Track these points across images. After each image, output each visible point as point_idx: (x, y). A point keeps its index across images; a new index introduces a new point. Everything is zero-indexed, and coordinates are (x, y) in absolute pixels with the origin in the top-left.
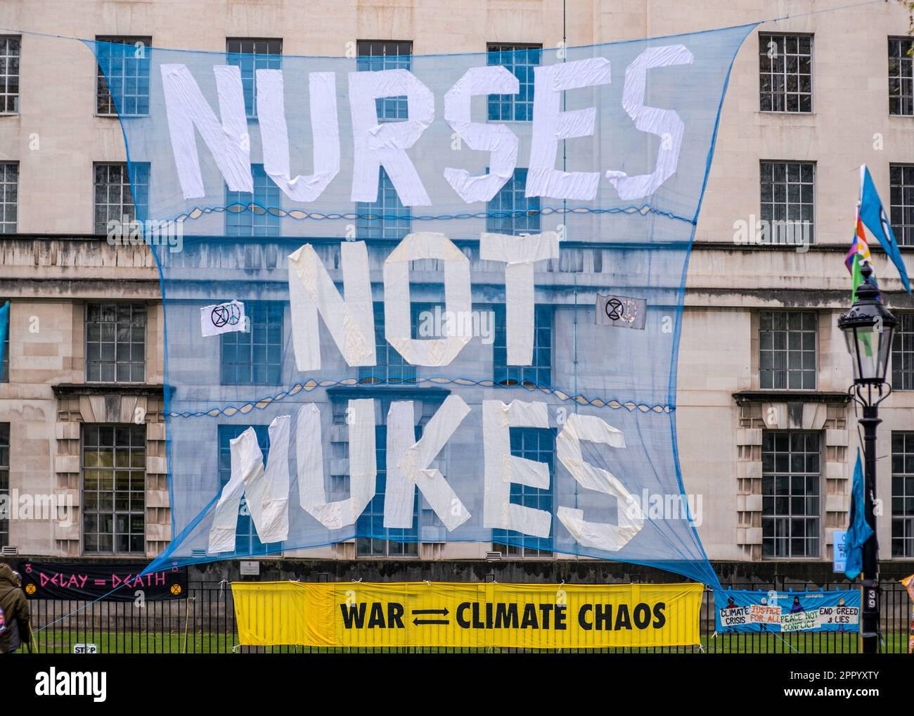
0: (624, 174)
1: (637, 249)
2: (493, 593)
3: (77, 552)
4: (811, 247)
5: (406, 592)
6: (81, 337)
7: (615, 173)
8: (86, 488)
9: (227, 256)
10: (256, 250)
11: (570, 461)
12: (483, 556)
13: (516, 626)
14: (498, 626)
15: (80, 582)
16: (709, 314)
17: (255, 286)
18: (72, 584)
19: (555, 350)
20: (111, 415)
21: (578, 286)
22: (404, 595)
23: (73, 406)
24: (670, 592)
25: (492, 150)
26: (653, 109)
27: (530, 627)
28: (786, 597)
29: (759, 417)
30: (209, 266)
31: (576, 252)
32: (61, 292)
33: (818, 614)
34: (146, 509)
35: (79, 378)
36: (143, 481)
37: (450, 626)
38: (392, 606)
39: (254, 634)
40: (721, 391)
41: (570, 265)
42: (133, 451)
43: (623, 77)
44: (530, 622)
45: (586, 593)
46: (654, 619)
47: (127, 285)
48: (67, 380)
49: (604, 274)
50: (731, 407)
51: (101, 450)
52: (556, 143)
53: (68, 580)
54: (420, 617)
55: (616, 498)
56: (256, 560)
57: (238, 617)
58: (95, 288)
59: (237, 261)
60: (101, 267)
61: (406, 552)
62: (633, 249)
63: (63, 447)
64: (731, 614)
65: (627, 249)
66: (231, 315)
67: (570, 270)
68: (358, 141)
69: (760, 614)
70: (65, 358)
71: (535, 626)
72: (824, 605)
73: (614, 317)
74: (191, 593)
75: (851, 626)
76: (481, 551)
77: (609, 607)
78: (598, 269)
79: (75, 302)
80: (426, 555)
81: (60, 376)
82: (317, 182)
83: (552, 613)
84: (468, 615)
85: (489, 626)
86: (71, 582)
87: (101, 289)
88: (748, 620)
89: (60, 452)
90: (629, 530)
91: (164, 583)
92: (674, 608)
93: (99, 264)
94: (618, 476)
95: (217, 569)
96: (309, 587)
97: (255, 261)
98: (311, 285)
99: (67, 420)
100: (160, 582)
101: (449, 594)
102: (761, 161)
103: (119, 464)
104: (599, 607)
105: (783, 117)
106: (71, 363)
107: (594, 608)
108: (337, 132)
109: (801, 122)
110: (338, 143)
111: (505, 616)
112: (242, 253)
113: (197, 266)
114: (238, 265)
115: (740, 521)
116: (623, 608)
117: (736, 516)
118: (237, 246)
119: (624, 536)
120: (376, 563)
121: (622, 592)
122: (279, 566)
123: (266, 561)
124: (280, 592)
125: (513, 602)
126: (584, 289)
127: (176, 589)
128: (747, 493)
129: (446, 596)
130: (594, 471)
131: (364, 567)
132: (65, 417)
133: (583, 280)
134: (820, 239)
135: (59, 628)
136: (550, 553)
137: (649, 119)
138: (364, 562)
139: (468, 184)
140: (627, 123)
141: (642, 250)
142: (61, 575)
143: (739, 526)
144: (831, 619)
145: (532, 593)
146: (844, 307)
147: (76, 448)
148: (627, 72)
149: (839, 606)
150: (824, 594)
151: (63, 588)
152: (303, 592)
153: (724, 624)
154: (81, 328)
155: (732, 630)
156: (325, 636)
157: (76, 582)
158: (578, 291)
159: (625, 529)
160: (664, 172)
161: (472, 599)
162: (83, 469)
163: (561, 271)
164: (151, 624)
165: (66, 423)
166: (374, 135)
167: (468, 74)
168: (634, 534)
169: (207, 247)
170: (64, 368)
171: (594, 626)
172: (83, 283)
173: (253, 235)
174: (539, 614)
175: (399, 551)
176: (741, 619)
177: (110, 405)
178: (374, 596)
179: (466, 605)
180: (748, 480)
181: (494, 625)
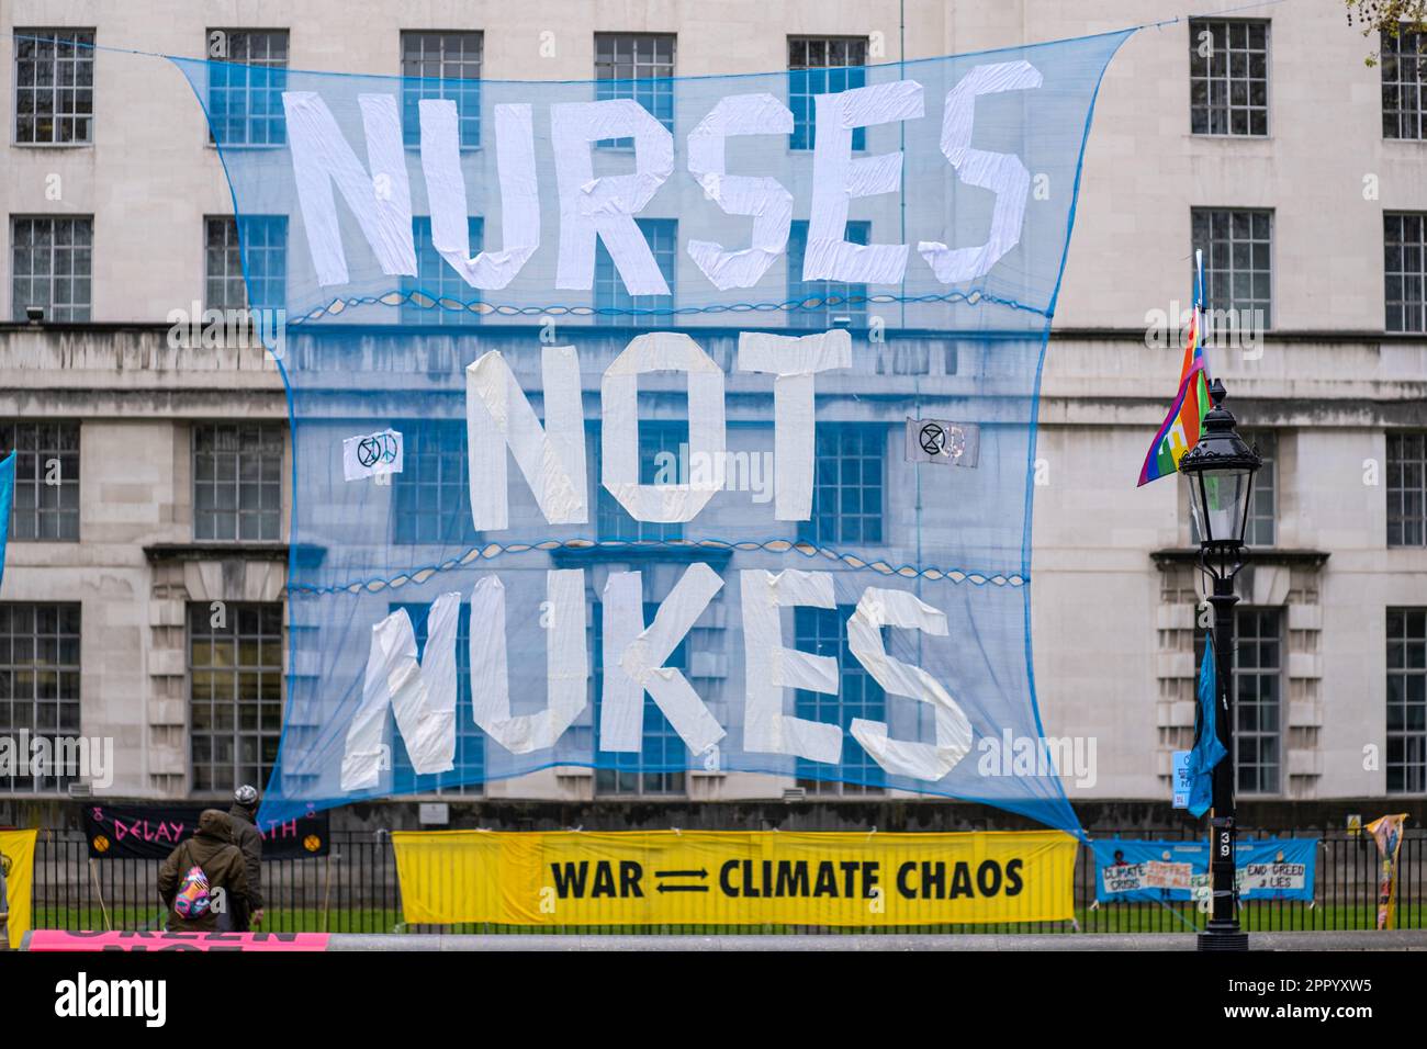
0: (944, 247)
1: (1009, 340)
2: (773, 846)
3: (181, 792)
4: (1266, 336)
5: (647, 846)
6: (187, 475)
7: (931, 245)
8: (194, 696)
9: (401, 354)
10: (445, 344)
11: (869, 656)
12: (777, 794)
13: (805, 893)
14: (780, 893)
15: (173, 833)
16: (1116, 435)
17: (443, 397)
18: (161, 836)
19: (887, 490)
20: (231, 590)
21: (921, 396)
22: (643, 849)
23: (174, 576)
24: (1031, 844)
25: (755, 213)
26: (983, 153)
27: (826, 895)
28: (1198, 850)
29: (1188, 586)
30: (374, 368)
31: (918, 346)
32: (156, 408)
33: (1246, 873)
34: (282, 728)
35: (183, 535)
36: (279, 686)
37: (709, 894)
38: (625, 866)
39: (426, 907)
40: (1133, 549)
41: (910, 365)
42: (265, 642)
43: (942, 108)
44: (827, 887)
45: (908, 845)
46: (1006, 882)
47: (254, 397)
48: (166, 538)
49: (961, 378)
50: (1149, 573)
51: (217, 641)
52: (847, 203)
53: (156, 831)
54: (667, 881)
55: (933, 707)
56: (442, 802)
57: (403, 883)
58: (206, 402)
59: (416, 360)
60: (215, 371)
61: (669, 788)
62: (1003, 340)
63: (161, 637)
64: (1119, 873)
65: (994, 340)
66: (383, 451)
67: (909, 371)
68: (565, 203)
69: (1161, 875)
70: (162, 507)
71: (834, 894)
72: (1256, 860)
73: (931, 450)
74: (334, 848)
75: (1294, 891)
76: (776, 787)
77: (941, 866)
78: (951, 369)
79: (178, 422)
80: (698, 794)
81: (155, 532)
82: (508, 261)
83: (858, 875)
84: (736, 878)
85: (767, 893)
86: (160, 833)
87: (215, 404)
88: (1144, 884)
89: (156, 644)
90: (952, 752)
91: (294, 834)
92: (1035, 866)
93: (212, 366)
94: (937, 675)
95: (386, 815)
96: (507, 837)
97: (443, 361)
98: (498, 409)
99: (165, 597)
100: (289, 832)
101: (709, 847)
102: (1193, 208)
103: (242, 662)
104: (926, 866)
105: (1225, 143)
106: (172, 514)
107: (919, 868)
108: (536, 190)
109: (1250, 150)
110: (537, 205)
111: (790, 878)
112: (424, 349)
113: (358, 370)
114: (417, 368)
115: (1162, 741)
116: (962, 867)
117: (1157, 733)
118: (417, 339)
119: (946, 761)
120: (619, 806)
121: (958, 844)
122: (477, 811)
123: (457, 803)
124: (463, 847)
125: (802, 859)
126: (930, 400)
127: (312, 843)
128: (1172, 699)
129: (705, 851)
130: (902, 669)
131: (602, 811)
132: (163, 592)
133: (929, 386)
134: (1281, 323)
135: (153, 903)
136: (880, 790)
137: (979, 168)
138: (602, 804)
139: (721, 263)
140: (946, 174)
141: (1017, 340)
142: (146, 824)
143: (1161, 747)
144: (1264, 881)
145: (829, 846)
146: (1316, 423)
147: (179, 638)
148: (948, 100)
149: (1276, 862)
150: (1255, 846)
151: (150, 843)
152: (496, 846)
153: (1109, 889)
154: (186, 461)
155: (1121, 899)
156: (527, 908)
157: (166, 833)
158: (922, 402)
159: (946, 751)
160: (1002, 243)
161: (741, 856)
162: (190, 670)
163: (896, 373)
164: (288, 897)
165: (163, 602)
166: (589, 194)
167: (720, 105)
168: (960, 758)
169: (372, 341)
170: (162, 520)
171: (919, 893)
172: (188, 395)
173: (441, 322)
174: (840, 876)
175: (658, 787)
176: (1133, 882)
177: (229, 574)
178: (599, 852)
179: (733, 864)
180: (1174, 680)
181: (774, 892)
